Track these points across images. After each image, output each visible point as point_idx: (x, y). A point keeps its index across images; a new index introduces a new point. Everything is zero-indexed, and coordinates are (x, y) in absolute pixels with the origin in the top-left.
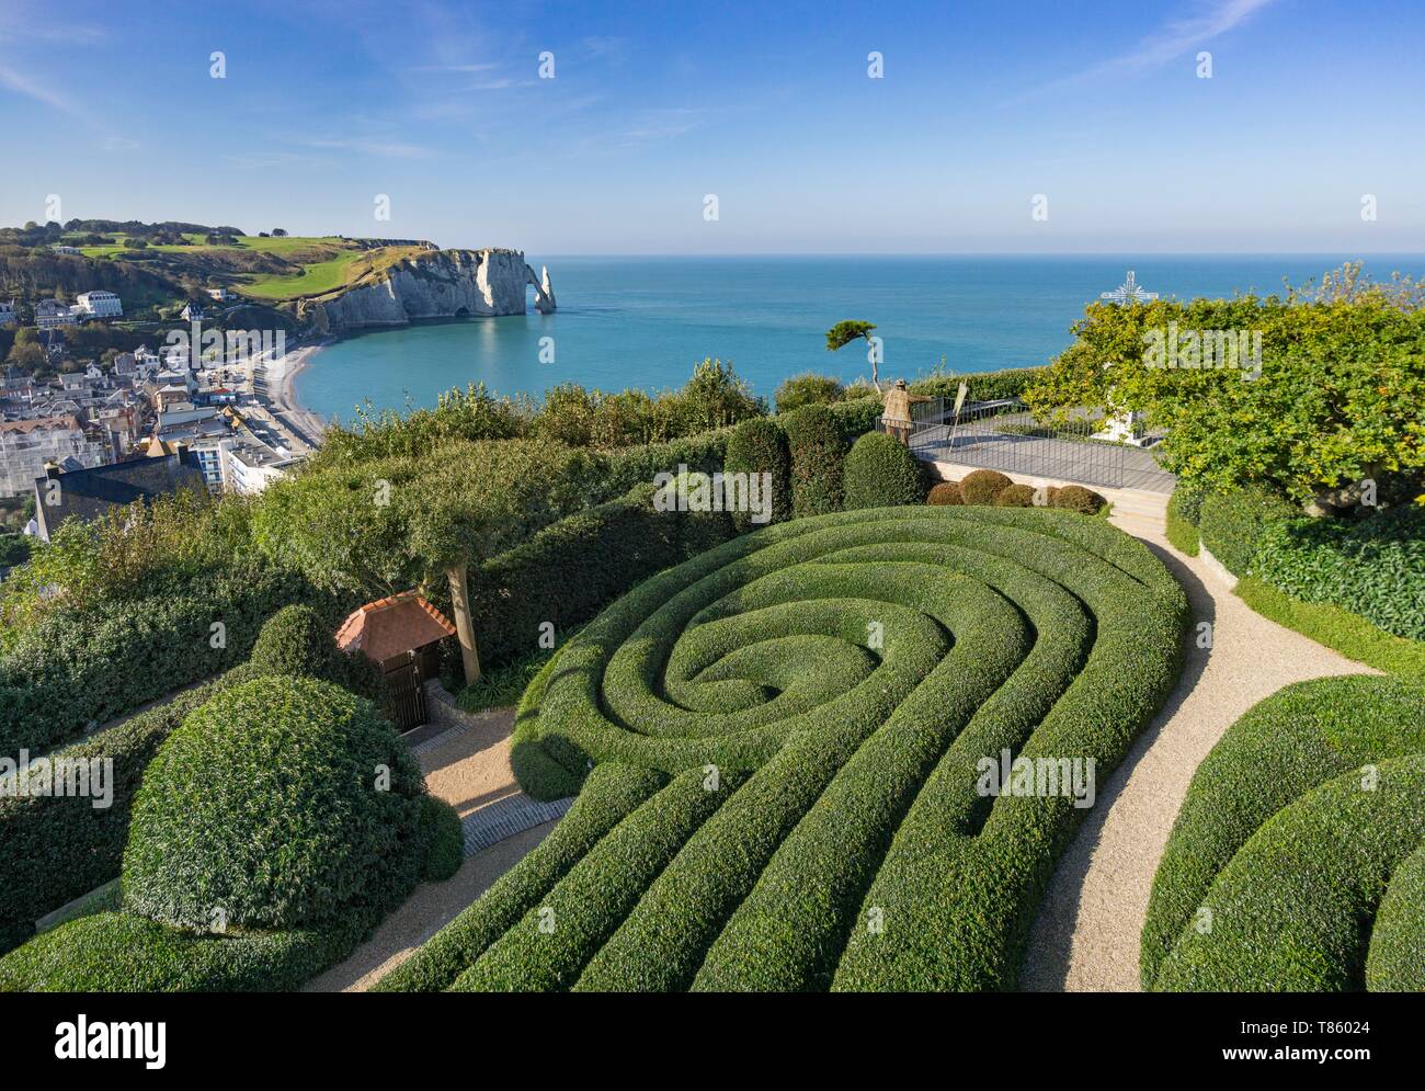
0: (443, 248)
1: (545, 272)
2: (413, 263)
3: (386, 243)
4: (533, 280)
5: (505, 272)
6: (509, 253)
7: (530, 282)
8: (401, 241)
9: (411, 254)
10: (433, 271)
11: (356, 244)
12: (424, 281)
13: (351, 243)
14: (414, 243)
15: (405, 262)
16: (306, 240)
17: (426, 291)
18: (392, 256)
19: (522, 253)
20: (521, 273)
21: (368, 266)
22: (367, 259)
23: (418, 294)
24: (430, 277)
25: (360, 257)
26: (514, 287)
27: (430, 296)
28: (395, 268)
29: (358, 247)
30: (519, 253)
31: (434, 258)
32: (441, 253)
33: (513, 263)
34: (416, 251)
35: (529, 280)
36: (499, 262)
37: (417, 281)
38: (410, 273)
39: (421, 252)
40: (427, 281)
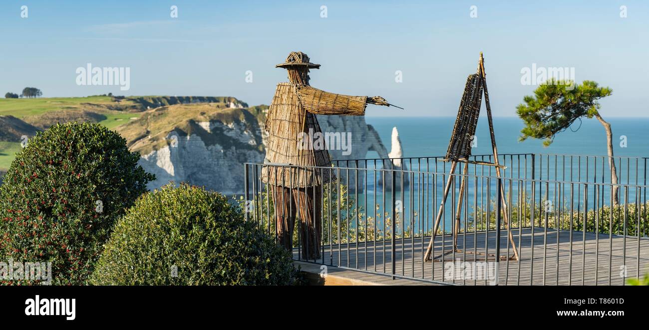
0: (252, 105)
1: (395, 133)
2: (205, 125)
3: (173, 101)
4: (377, 146)
7: (371, 148)
8: (194, 98)
9: (203, 114)
10: (230, 134)
11: (131, 103)
12: (219, 147)
13: (123, 103)
14: (214, 100)
15: (194, 124)
16: (62, 100)
17: (221, 162)
18: (177, 115)
20: (358, 136)
21: (142, 130)
22: (142, 121)
23: (209, 166)
24: (227, 142)
25: (135, 118)
27: (226, 169)
28: (180, 133)
29: (134, 107)
31: (234, 117)
32: (246, 113)
33: (348, 123)
34: (212, 109)
35: (369, 145)
36: (328, 122)
37: (210, 148)
38: (199, 138)
39: (220, 111)
40: (224, 148)
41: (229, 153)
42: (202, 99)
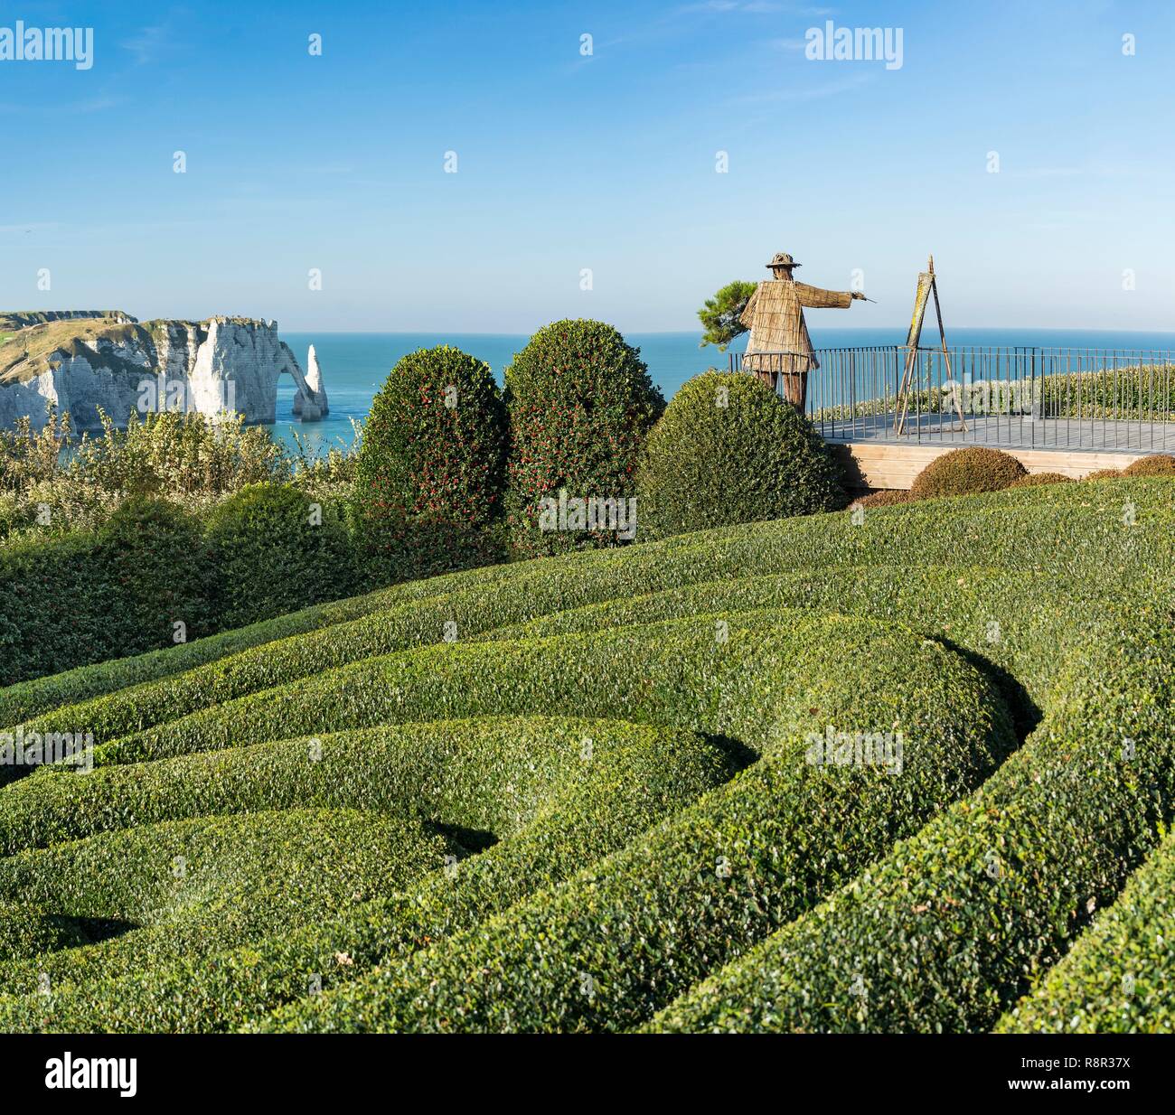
0: (143, 321)
1: (312, 352)
2: (92, 345)
3: (51, 317)
4: (292, 368)
5: (244, 354)
6: (252, 324)
7: (285, 370)
8: (78, 312)
9: (88, 331)
10: (121, 354)
11: (4, 321)
12: (108, 370)
14: (99, 314)
15: (79, 343)
17: (110, 388)
18: (59, 334)
19: (275, 322)
20: (270, 355)
21: (19, 352)
22: (19, 342)
23: (96, 392)
24: (117, 364)
25: (8, 339)
26: (258, 379)
27: (115, 396)
28: (62, 352)
29: (7, 325)
30: (269, 324)
31: (126, 334)
32: (139, 329)
33: (258, 340)
34: (99, 326)
35: (283, 367)
36: (235, 338)
37: (97, 371)
38: (85, 359)
39: (108, 327)
40: (114, 371)
41: (120, 377)
42: (84, 314)
